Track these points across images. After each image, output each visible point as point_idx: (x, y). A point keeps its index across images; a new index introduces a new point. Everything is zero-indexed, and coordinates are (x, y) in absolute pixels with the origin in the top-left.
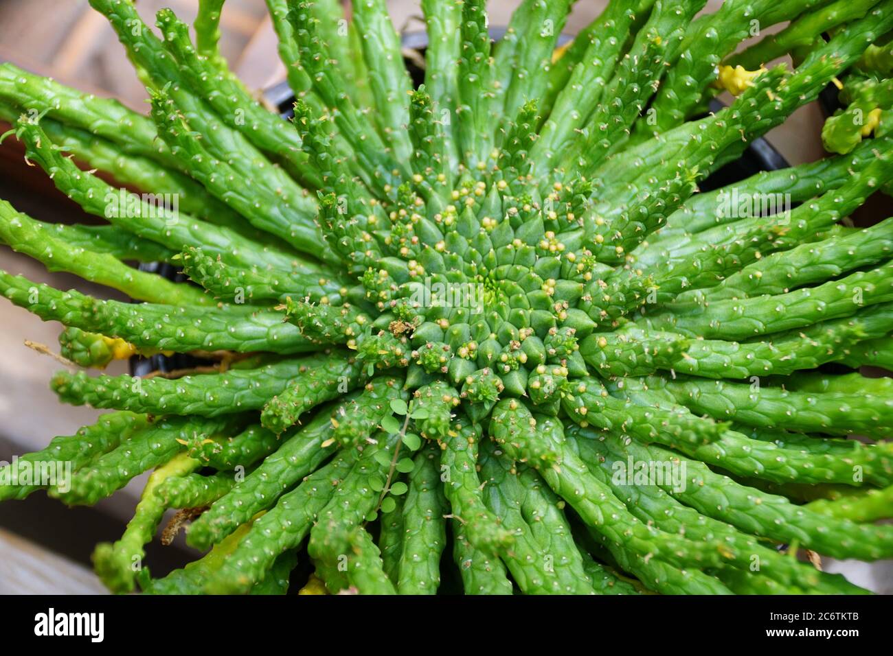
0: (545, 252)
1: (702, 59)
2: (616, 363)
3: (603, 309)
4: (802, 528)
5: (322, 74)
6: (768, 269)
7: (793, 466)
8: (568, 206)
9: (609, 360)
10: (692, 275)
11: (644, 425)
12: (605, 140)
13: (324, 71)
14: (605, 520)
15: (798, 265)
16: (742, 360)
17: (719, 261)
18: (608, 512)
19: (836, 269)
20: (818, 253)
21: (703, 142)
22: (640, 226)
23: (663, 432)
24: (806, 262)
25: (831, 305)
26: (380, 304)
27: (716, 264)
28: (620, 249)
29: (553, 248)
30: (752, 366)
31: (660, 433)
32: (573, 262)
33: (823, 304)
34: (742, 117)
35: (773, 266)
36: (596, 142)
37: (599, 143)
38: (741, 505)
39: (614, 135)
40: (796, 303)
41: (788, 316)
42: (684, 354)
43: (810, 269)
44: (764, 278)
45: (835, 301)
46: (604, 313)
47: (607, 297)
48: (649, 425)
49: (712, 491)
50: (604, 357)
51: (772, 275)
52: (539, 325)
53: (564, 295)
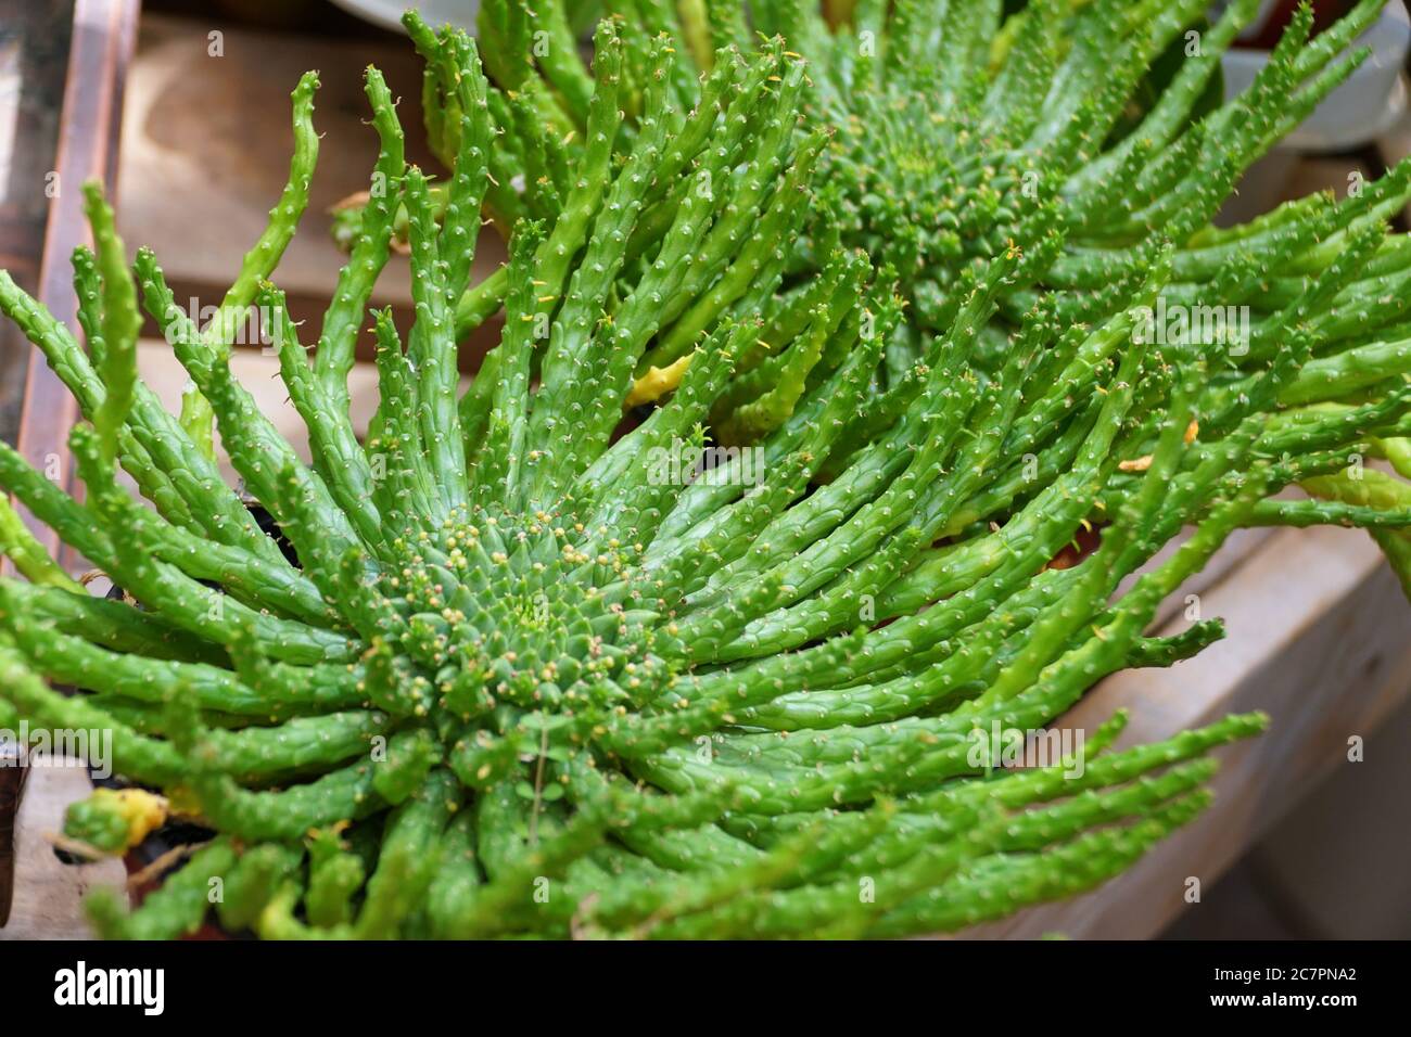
0: (572, 566)
1: (621, 365)
2: (699, 642)
3: (658, 598)
4: (954, 731)
5: (258, 463)
6: (772, 538)
7: (901, 693)
8: (573, 516)
9: (688, 644)
10: (721, 547)
11: (762, 683)
12: (571, 454)
13: (260, 460)
14: (762, 793)
15: (802, 522)
16: (798, 621)
17: (747, 520)
18: (761, 784)
19: (839, 514)
20: (816, 504)
21: (661, 435)
22: (655, 512)
23: (789, 677)
24: (809, 516)
25: (854, 544)
26: (438, 656)
27: (745, 524)
28: (639, 546)
29: (579, 558)
30: (810, 623)
31: (784, 679)
32: (606, 565)
33: (846, 546)
34: (696, 391)
35: (776, 534)
36: (563, 458)
37: (567, 459)
38: (878, 739)
39: (578, 446)
40: (819, 556)
41: (816, 570)
42: (780, 588)
43: (814, 522)
44: (773, 548)
45: (856, 538)
46: (661, 601)
47: (660, 582)
48: (768, 679)
49: (840, 742)
50: (682, 643)
51: (779, 542)
52: (606, 631)
53: (613, 598)
